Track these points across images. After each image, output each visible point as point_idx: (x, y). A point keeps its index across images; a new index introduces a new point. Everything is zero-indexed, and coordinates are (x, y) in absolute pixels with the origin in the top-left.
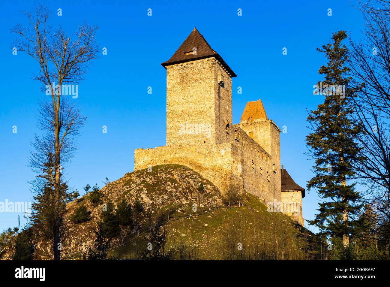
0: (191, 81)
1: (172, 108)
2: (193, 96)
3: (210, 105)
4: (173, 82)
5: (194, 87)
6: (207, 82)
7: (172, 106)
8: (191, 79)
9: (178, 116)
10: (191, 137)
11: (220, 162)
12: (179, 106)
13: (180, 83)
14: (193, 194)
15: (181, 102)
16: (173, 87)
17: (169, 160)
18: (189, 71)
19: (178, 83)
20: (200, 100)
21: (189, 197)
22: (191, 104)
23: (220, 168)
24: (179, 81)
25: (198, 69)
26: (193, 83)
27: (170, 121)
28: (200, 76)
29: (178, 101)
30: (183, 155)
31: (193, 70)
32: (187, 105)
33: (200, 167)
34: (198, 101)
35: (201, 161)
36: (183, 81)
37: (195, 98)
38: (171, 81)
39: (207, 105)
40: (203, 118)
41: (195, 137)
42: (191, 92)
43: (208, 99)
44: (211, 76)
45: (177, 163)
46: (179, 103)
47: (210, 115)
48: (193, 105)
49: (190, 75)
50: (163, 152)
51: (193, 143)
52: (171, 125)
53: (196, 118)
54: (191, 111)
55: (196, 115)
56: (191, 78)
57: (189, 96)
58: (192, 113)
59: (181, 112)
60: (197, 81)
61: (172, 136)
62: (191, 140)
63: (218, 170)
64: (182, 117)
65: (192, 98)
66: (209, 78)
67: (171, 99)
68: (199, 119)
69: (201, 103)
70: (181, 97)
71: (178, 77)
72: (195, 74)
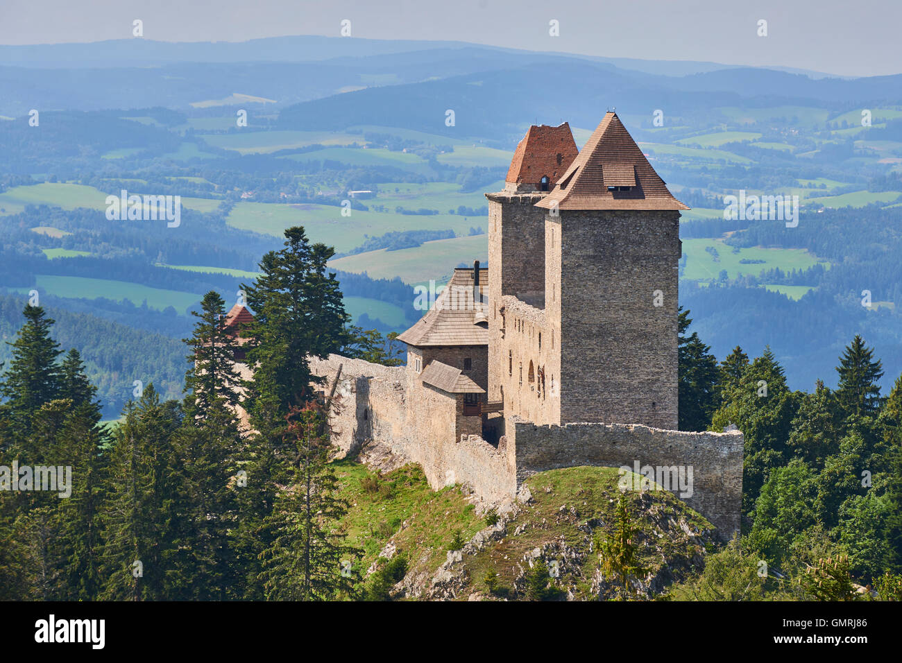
0: (621, 258)
2: (626, 295)
3: (667, 322)
4: (578, 253)
5: (629, 272)
6: (662, 268)
7: (575, 310)
8: (621, 253)
9: (590, 336)
10: (620, 389)
11: (719, 474)
12: (592, 312)
13: (594, 259)
15: (598, 303)
16: (579, 266)
18: (617, 233)
19: (589, 257)
20: (643, 306)
22: (622, 313)
23: (719, 486)
24: (591, 252)
25: (640, 233)
26: (626, 263)
27: (571, 344)
28: (642, 250)
29: (590, 300)
31: (628, 232)
32: (612, 315)
34: (640, 308)
37: (630, 299)
38: (573, 251)
39: (658, 321)
40: (651, 348)
41: (630, 391)
42: (623, 284)
44: (670, 253)
46: (592, 305)
47: (667, 345)
48: (627, 316)
49: (620, 243)
51: (626, 404)
52: (573, 356)
53: (633, 347)
54: (622, 328)
55: (634, 339)
57: (617, 293)
58: (624, 334)
59: (597, 329)
60: (636, 260)
61: (575, 381)
62: (620, 396)
63: (714, 490)
64: (599, 339)
65: (623, 297)
66: (665, 257)
67: (573, 294)
68: (640, 349)
69: (645, 313)
70: (599, 293)
71: (590, 243)
72: (633, 242)
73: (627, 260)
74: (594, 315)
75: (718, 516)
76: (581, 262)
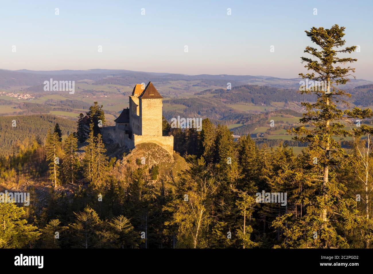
0: (152, 107)
1: (145, 117)
5: (154, 109)
7: (144, 116)
9: (147, 120)
10: (152, 129)
11: (169, 143)
12: (147, 116)
14: (166, 158)
16: (145, 108)
17: (149, 141)
21: (164, 159)
22: (152, 116)
23: (169, 146)
24: (147, 106)
25: (155, 102)
28: (156, 105)
30: (155, 139)
32: (151, 116)
33: (162, 145)
35: (162, 142)
36: (149, 106)
37: (154, 114)
38: (144, 106)
39: (159, 117)
40: (157, 122)
41: (154, 129)
42: (152, 111)
43: (159, 115)
45: (152, 142)
47: (160, 121)
49: (152, 104)
50: (147, 137)
51: (153, 132)
52: (144, 124)
53: (154, 122)
54: (153, 119)
55: (155, 120)
57: (152, 113)
60: (155, 107)
61: (144, 128)
64: (149, 121)
66: (160, 106)
69: (156, 116)
70: (148, 113)
75: (169, 150)
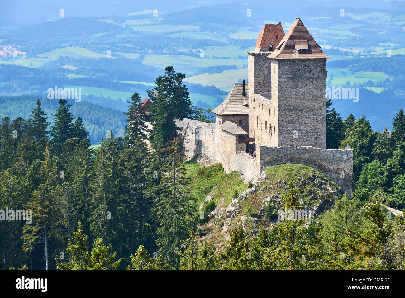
0: (302, 78)
2: (305, 93)
3: (321, 104)
4: (285, 76)
5: (306, 84)
6: (319, 82)
7: (283, 100)
9: (290, 110)
10: (302, 132)
12: (291, 100)
13: (291, 79)
15: (293, 97)
16: (285, 82)
17: (295, 159)
18: (301, 68)
19: (289, 78)
22: (303, 101)
24: (290, 76)
25: (310, 68)
26: (305, 80)
27: (282, 114)
28: (311, 75)
29: (290, 96)
31: (305, 68)
32: (299, 102)
34: (310, 99)
35: (326, 164)
36: (295, 77)
37: (306, 95)
38: (282, 75)
39: (318, 104)
40: (315, 115)
41: (306, 132)
42: (303, 89)
43: (319, 98)
44: (323, 76)
47: (322, 114)
48: (305, 102)
49: (302, 72)
51: (305, 138)
52: (283, 119)
53: (307, 115)
54: (303, 107)
55: (308, 112)
56: (303, 76)
57: (301, 93)
58: (304, 109)
59: (293, 107)
60: (309, 79)
61: (284, 129)
62: (303, 135)
64: (294, 112)
65: (304, 94)
66: (321, 78)
67: (283, 93)
68: (310, 115)
69: (313, 101)
70: (294, 93)
71: (289, 72)
72: (307, 72)
73: (305, 79)
74: (291, 101)
75: (343, 183)
76: (286, 80)
